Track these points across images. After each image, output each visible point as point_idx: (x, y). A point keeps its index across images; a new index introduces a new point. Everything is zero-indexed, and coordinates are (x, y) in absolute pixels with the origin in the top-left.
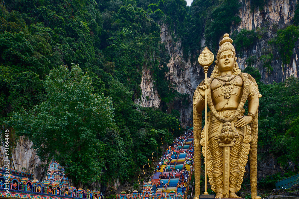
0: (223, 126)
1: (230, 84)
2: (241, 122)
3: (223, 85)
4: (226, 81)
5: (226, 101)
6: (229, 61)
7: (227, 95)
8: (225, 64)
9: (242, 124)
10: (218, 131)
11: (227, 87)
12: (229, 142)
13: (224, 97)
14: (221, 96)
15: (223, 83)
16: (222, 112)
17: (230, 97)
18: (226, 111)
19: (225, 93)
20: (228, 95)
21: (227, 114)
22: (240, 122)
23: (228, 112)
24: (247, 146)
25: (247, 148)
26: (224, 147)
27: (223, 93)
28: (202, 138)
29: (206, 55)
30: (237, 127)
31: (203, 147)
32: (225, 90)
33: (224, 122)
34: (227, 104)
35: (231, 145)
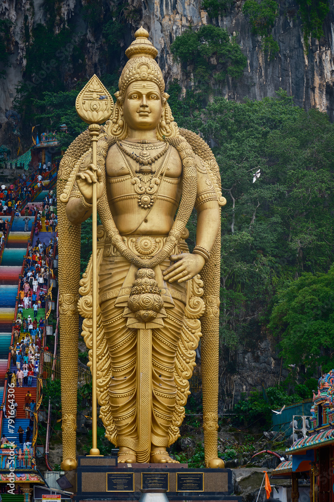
0: (136, 277)
1: (152, 172)
2: (177, 270)
3: (136, 172)
4: (142, 164)
5: (143, 213)
6: (150, 110)
7: (146, 199)
8: (141, 116)
9: (181, 274)
10: (123, 286)
11: (146, 178)
12: (151, 319)
13: (139, 202)
14: (131, 198)
15: (136, 167)
16: (134, 239)
17: (152, 206)
18: (143, 238)
19: (141, 194)
20: (146, 198)
21: (146, 246)
22: (175, 269)
23: (148, 241)
24: (194, 326)
25: (193, 331)
26: (140, 329)
27: (136, 192)
28: (82, 296)
29: (95, 95)
30: (170, 280)
31: (85, 321)
32: (140, 186)
33: (139, 266)
34: (146, 221)
35: (154, 326)
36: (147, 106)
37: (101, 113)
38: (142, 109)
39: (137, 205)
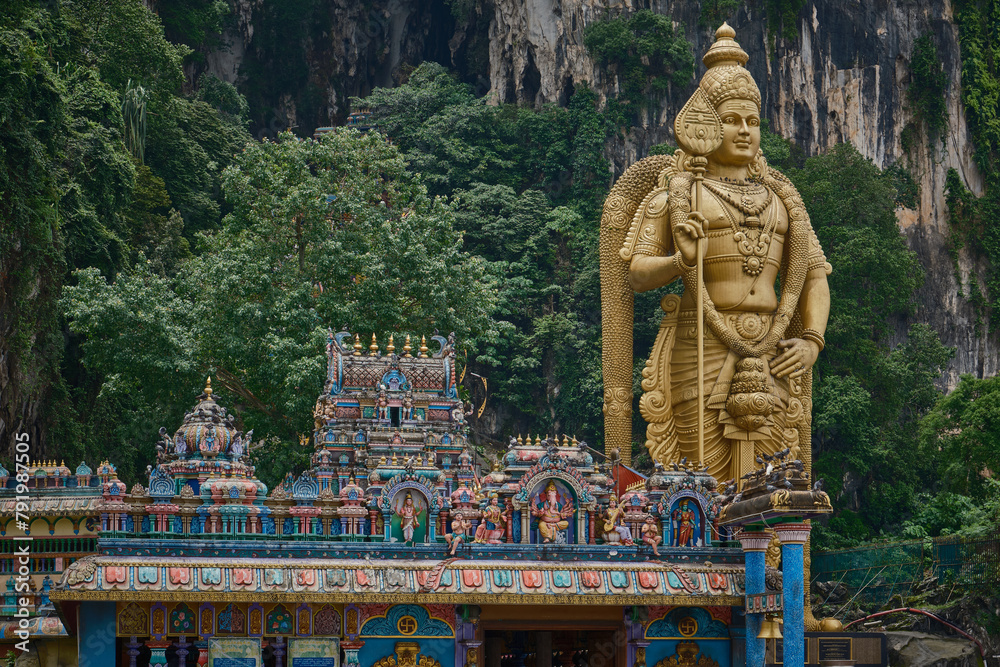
0: (737, 369)
1: (761, 227)
2: (789, 361)
3: (741, 225)
4: (747, 214)
5: (750, 280)
6: (751, 139)
7: (754, 263)
8: (738, 147)
9: (793, 367)
10: (719, 380)
11: (753, 234)
12: (755, 427)
13: (744, 267)
14: (734, 260)
15: (738, 217)
16: (734, 317)
17: (761, 272)
18: (747, 315)
19: (747, 256)
20: (754, 261)
21: (751, 326)
22: (786, 359)
23: (753, 321)
24: (791, 437)
25: (790, 444)
26: (740, 441)
27: (740, 252)
28: (646, 392)
29: (701, 117)
30: (779, 375)
31: (650, 426)
32: (747, 244)
33: (741, 355)
34: (752, 293)
35: (758, 437)
36: (748, 135)
37: (709, 142)
38: (740, 138)
39: (741, 269)
